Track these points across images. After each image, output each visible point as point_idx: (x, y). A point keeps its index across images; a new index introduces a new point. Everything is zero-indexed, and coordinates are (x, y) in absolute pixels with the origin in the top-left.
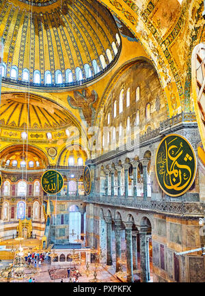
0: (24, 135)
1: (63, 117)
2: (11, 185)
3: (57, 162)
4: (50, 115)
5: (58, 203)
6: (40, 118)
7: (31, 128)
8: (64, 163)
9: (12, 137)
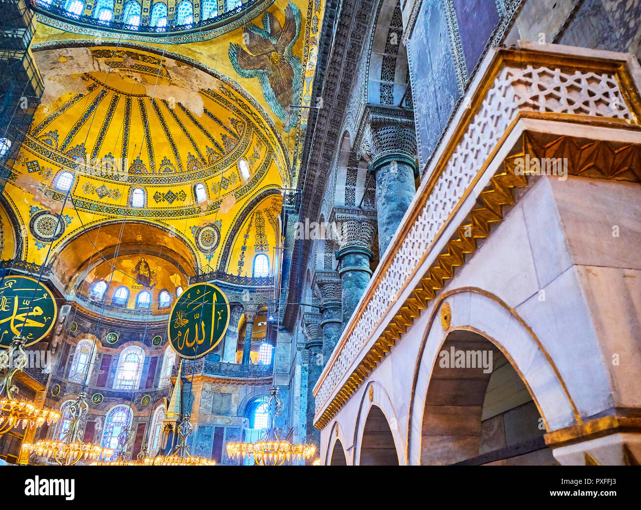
1: (228, 116)
2: (99, 356)
3: (219, 264)
4: (196, 123)
5: (208, 387)
6: (175, 141)
7: (155, 176)
8: (240, 270)
9: (104, 200)
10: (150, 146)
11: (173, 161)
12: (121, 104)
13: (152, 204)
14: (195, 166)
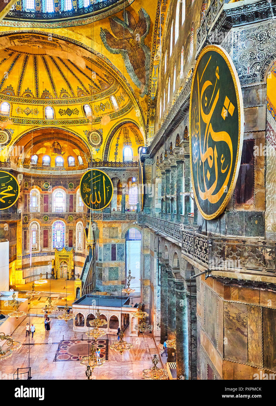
0: (50, 112)
1: (102, 73)
2: (42, 196)
3: (103, 155)
4: (81, 72)
5: (106, 226)
6: (68, 80)
7: (57, 99)
8: (116, 158)
10: (52, 82)
11: (68, 91)
13: (58, 116)
14: (83, 94)
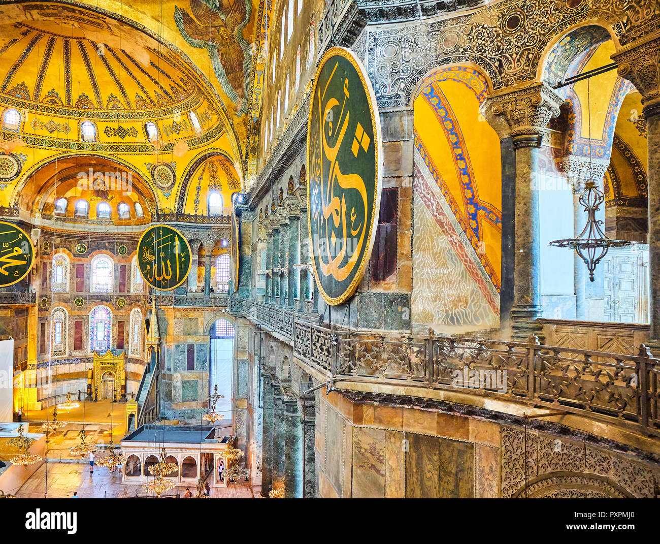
0: (88, 130)
2: (73, 266)
3: (177, 204)
4: (143, 71)
5: (179, 315)
6: (121, 81)
7: (102, 111)
8: (196, 209)
9: (54, 135)
10: (94, 83)
11: (121, 98)
12: (59, 44)
13: (104, 138)
14: (144, 105)
